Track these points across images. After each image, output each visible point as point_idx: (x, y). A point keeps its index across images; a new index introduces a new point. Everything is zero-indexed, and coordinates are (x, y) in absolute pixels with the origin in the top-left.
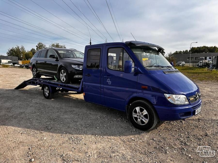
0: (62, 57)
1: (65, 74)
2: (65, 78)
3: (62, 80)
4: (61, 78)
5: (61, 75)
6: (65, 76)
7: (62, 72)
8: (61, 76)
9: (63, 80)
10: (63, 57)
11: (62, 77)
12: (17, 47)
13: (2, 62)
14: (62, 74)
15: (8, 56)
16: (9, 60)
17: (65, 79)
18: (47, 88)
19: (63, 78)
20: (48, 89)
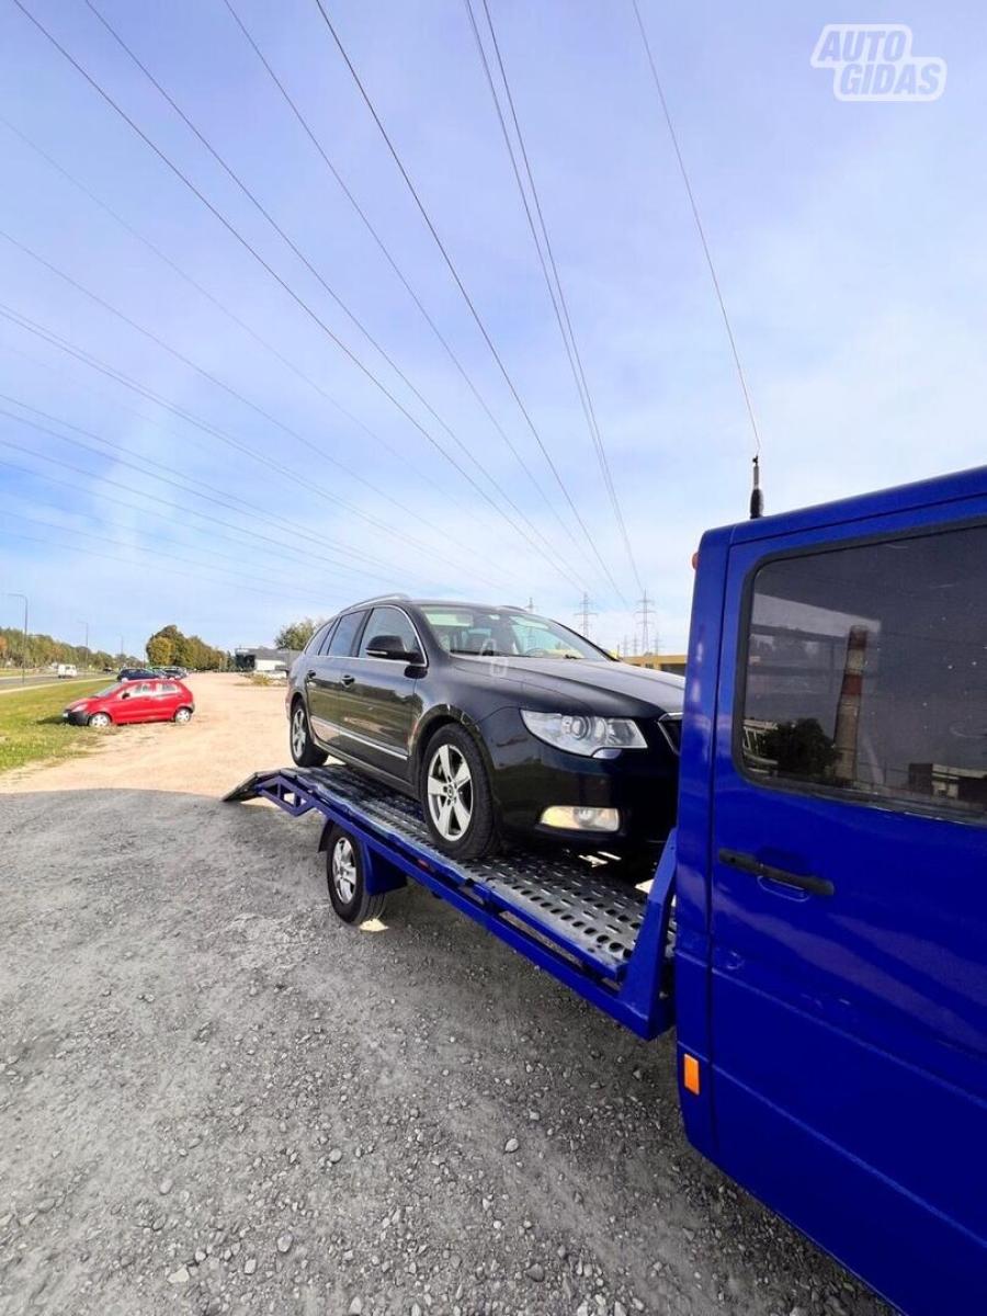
0: (446, 645)
1: (464, 773)
2: (468, 808)
3: (442, 825)
4: (438, 817)
5: (434, 787)
6: (465, 790)
7: (439, 762)
8: (435, 797)
9: (454, 824)
10: (453, 651)
11: (443, 799)
12: (304, 621)
13: (258, 668)
14: (441, 777)
15: (279, 648)
16: (279, 663)
17: (464, 819)
18: (348, 846)
19: (445, 812)
20: (354, 859)
